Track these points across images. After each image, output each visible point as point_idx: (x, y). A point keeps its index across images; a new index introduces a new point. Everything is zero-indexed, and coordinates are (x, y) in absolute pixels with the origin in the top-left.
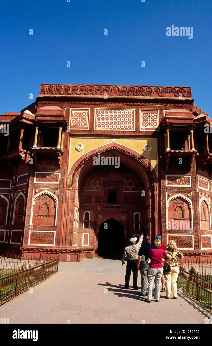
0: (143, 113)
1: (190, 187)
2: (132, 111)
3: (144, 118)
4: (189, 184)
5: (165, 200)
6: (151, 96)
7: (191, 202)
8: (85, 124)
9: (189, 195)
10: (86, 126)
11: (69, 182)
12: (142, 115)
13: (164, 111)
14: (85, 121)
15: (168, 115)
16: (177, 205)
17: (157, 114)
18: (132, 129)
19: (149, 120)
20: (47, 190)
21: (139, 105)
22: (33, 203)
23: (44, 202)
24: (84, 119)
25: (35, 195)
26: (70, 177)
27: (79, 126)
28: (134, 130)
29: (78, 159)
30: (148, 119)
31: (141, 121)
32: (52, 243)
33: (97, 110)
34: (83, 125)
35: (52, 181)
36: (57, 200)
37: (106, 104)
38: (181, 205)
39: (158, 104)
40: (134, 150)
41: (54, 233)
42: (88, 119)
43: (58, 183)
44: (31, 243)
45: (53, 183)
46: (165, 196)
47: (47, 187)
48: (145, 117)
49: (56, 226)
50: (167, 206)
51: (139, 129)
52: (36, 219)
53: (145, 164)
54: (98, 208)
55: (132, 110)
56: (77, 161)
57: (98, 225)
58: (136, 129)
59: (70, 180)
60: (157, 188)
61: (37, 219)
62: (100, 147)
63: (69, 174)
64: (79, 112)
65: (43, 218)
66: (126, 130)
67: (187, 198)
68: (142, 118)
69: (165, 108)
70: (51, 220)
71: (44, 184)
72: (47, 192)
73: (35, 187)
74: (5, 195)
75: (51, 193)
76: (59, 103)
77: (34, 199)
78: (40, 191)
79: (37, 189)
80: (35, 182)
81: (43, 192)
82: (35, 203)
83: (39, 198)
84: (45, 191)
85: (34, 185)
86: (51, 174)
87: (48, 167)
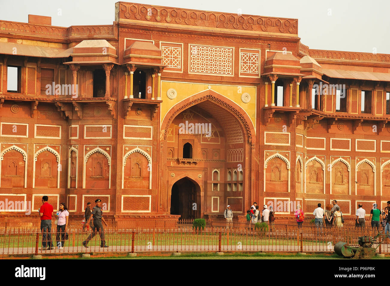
0: (242, 53)
1: (289, 146)
2: (231, 50)
3: (244, 60)
4: (288, 143)
5: (264, 160)
6: (252, 30)
7: (289, 163)
8: (178, 65)
9: (287, 155)
10: (179, 67)
11: (161, 137)
12: (242, 55)
13: (266, 51)
14: (178, 61)
15: (275, 62)
16: (275, 165)
17: (258, 55)
18: (231, 74)
19: (250, 63)
20: (139, 147)
21: (240, 43)
22: (124, 164)
23: (135, 162)
24: (176, 58)
25: (125, 154)
26: (162, 131)
27: (171, 67)
28: (233, 76)
29: (170, 109)
30: (248, 62)
31: (241, 64)
32: (148, 209)
33: (192, 46)
34: (176, 66)
35: (144, 137)
36: (150, 159)
37: (201, 38)
38: (278, 165)
39: (260, 41)
40: (232, 100)
41: (149, 197)
42: (181, 58)
43: (151, 139)
44: (124, 209)
45: (145, 139)
46: (264, 156)
47: (139, 143)
48: (245, 58)
49: (151, 190)
50: (265, 167)
51: (238, 74)
52: (127, 182)
53: (243, 117)
54: (171, 164)
55: (231, 48)
56: (170, 112)
57: (171, 185)
58: (235, 74)
59: (163, 135)
60: (255, 146)
62: (195, 95)
63: (161, 129)
64: (170, 47)
65: (134, 181)
66: (224, 75)
67: (285, 158)
68: (242, 60)
69: (268, 48)
70: (145, 183)
71: (135, 140)
72: (139, 149)
73: (124, 143)
74: (54, 147)
75: (143, 151)
76: (145, 33)
77: (124, 158)
78: (131, 149)
79: (127, 147)
80: (124, 138)
81: (134, 150)
82: (125, 163)
83: (129, 158)
84: (136, 149)
85: (124, 141)
86: (142, 128)
87: (139, 120)
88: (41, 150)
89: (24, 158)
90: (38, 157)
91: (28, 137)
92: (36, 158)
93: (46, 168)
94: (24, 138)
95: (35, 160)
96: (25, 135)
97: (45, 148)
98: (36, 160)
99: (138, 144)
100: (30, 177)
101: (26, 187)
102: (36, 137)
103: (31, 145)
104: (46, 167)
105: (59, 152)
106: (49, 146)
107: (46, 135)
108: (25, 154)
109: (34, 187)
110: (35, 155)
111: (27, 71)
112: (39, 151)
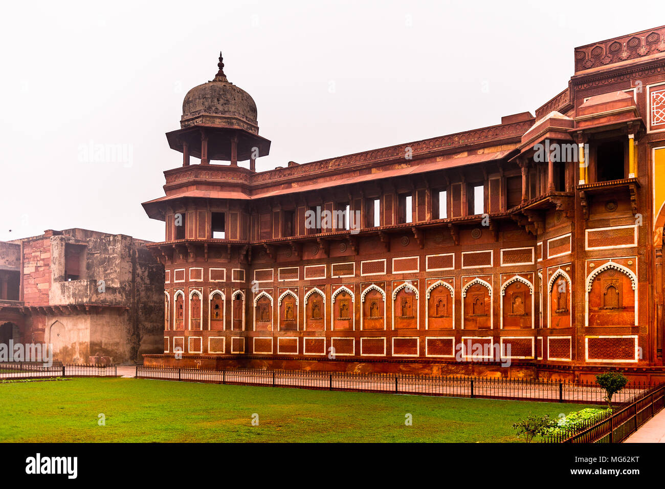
20: (613, 260)
22: (588, 288)
23: (609, 283)
25: (589, 273)
35: (622, 243)
36: (635, 277)
43: (635, 245)
44: (591, 357)
45: (623, 246)
47: (613, 255)
61: (596, 316)
63: (655, 226)
65: (608, 314)
70: (627, 316)
71: (605, 250)
72: (613, 264)
73: (588, 257)
74: (525, 276)
75: (620, 266)
76: (619, 81)
77: (588, 281)
78: (598, 264)
79: (592, 262)
80: (587, 249)
81: (604, 266)
82: (590, 288)
83: (597, 278)
84: (608, 264)
85: (586, 254)
86: (617, 229)
87: (611, 218)
88: (509, 281)
89: (490, 292)
90: (506, 290)
91: (492, 266)
92: (504, 292)
93: (517, 303)
94: (488, 268)
95: (502, 294)
96: (490, 264)
97: (514, 278)
98: (504, 294)
99: (610, 256)
100: (496, 315)
101: (492, 328)
102: (502, 265)
103: (496, 276)
104: (518, 301)
105: (532, 282)
106: (518, 275)
107: (514, 261)
108: (491, 288)
109: (501, 328)
110: (502, 288)
111: (489, 186)
112: (507, 283)
